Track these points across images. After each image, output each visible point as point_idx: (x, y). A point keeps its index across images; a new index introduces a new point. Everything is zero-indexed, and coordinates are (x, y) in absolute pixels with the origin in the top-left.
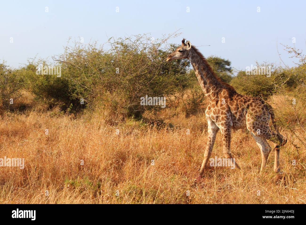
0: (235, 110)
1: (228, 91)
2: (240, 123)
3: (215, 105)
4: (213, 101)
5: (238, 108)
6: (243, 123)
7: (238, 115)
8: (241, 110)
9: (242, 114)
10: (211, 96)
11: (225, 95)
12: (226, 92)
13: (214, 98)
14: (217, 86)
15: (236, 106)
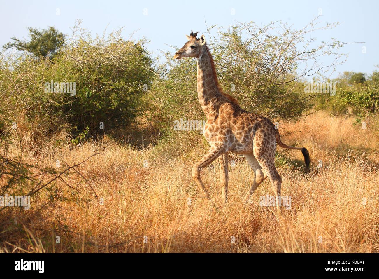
0: (239, 129)
1: (230, 105)
2: (245, 147)
3: (214, 120)
4: (211, 115)
5: (244, 128)
6: (249, 147)
7: (243, 136)
8: (247, 130)
9: (248, 135)
10: (210, 110)
11: (227, 110)
12: (229, 106)
13: (213, 112)
14: (219, 97)
15: (241, 125)
